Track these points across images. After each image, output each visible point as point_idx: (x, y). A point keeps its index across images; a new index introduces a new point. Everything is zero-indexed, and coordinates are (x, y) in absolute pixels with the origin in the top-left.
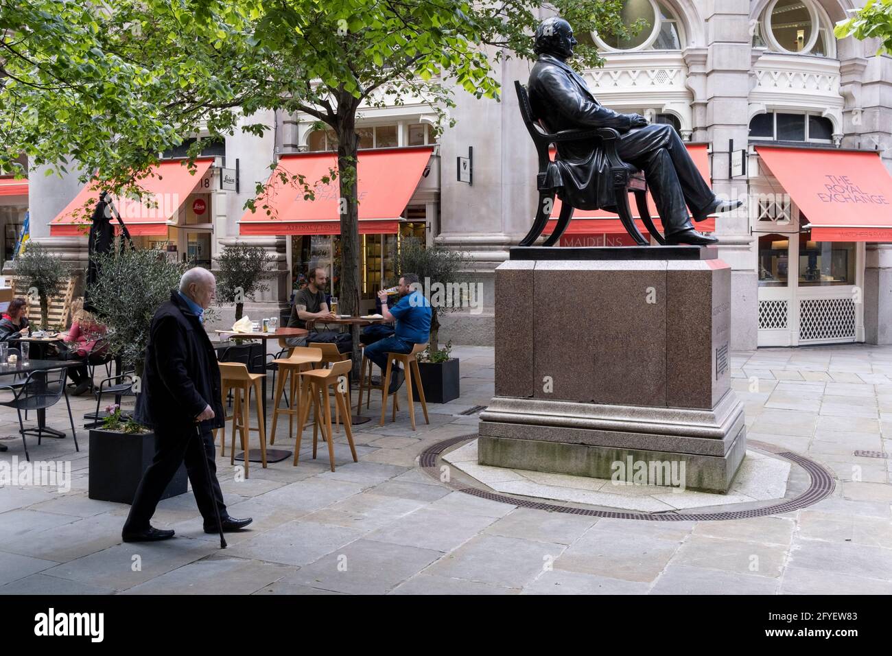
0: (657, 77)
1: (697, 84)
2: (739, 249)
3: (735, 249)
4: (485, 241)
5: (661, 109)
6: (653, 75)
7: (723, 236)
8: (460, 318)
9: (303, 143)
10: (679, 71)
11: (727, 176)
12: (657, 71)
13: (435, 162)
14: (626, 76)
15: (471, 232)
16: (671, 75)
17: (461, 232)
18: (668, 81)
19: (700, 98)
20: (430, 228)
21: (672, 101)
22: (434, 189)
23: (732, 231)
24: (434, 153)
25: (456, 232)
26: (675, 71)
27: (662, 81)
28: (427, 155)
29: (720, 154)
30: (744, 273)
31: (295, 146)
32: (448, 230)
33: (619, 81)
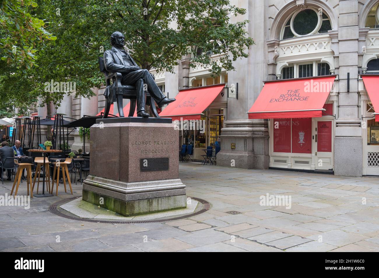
0: (318, 46)
1: (335, 48)
2: (353, 126)
3: (350, 126)
4: (241, 123)
5: (320, 61)
6: (316, 45)
7: (344, 119)
8: (230, 156)
9: (190, 85)
10: (329, 42)
11: (346, 91)
12: (318, 43)
13: (226, 90)
14: (304, 47)
15: (237, 119)
16: (325, 45)
17: (234, 119)
18: (323, 47)
19: (336, 54)
20: (225, 117)
21: (326, 57)
22: (225, 101)
23: (349, 117)
24: (225, 87)
25: (232, 119)
26: (327, 43)
27: (321, 48)
28: (222, 88)
29: (342, 80)
30: (355, 138)
31: (188, 86)
32: (230, 119)
33: (309, 48)
